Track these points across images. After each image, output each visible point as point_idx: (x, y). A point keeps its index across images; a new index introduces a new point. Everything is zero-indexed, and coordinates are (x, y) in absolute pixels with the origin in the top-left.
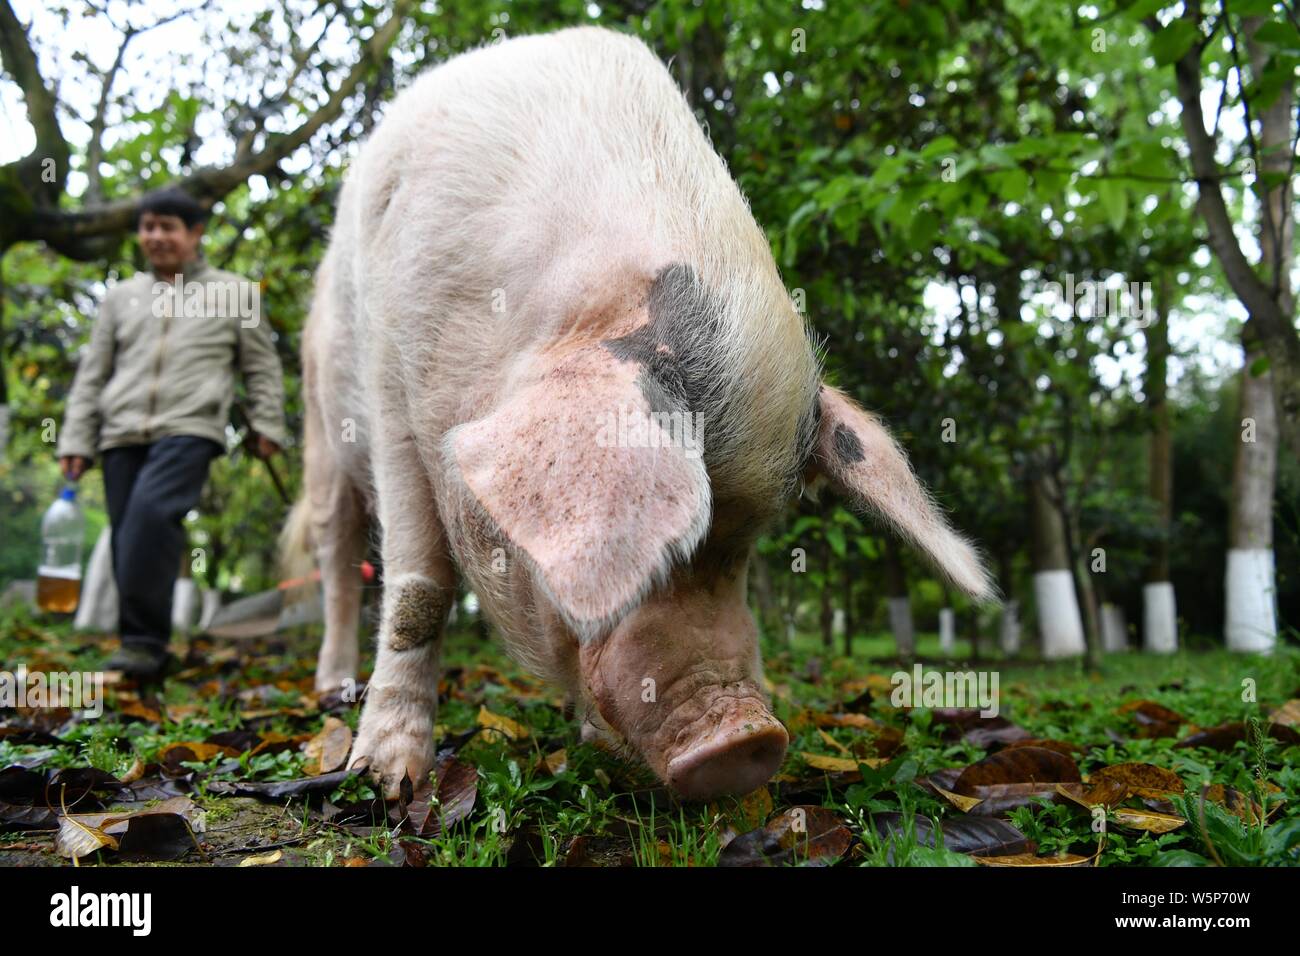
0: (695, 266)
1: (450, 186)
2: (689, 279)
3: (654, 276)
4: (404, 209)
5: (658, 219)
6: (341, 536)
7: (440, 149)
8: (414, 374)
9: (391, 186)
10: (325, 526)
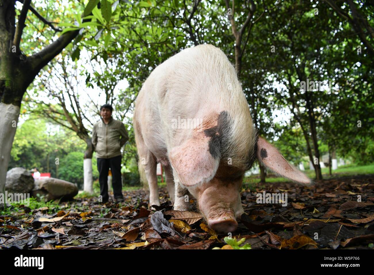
0: (229, 112)
1: (178, 92)
2: (227, 115)
3: (219, 114)
4: (168, 96)
5: (222, 100)
6: (151, 167)
7: (175, 83)
8: (172, 135)
9: (165, 91)
10: (146, 165)
